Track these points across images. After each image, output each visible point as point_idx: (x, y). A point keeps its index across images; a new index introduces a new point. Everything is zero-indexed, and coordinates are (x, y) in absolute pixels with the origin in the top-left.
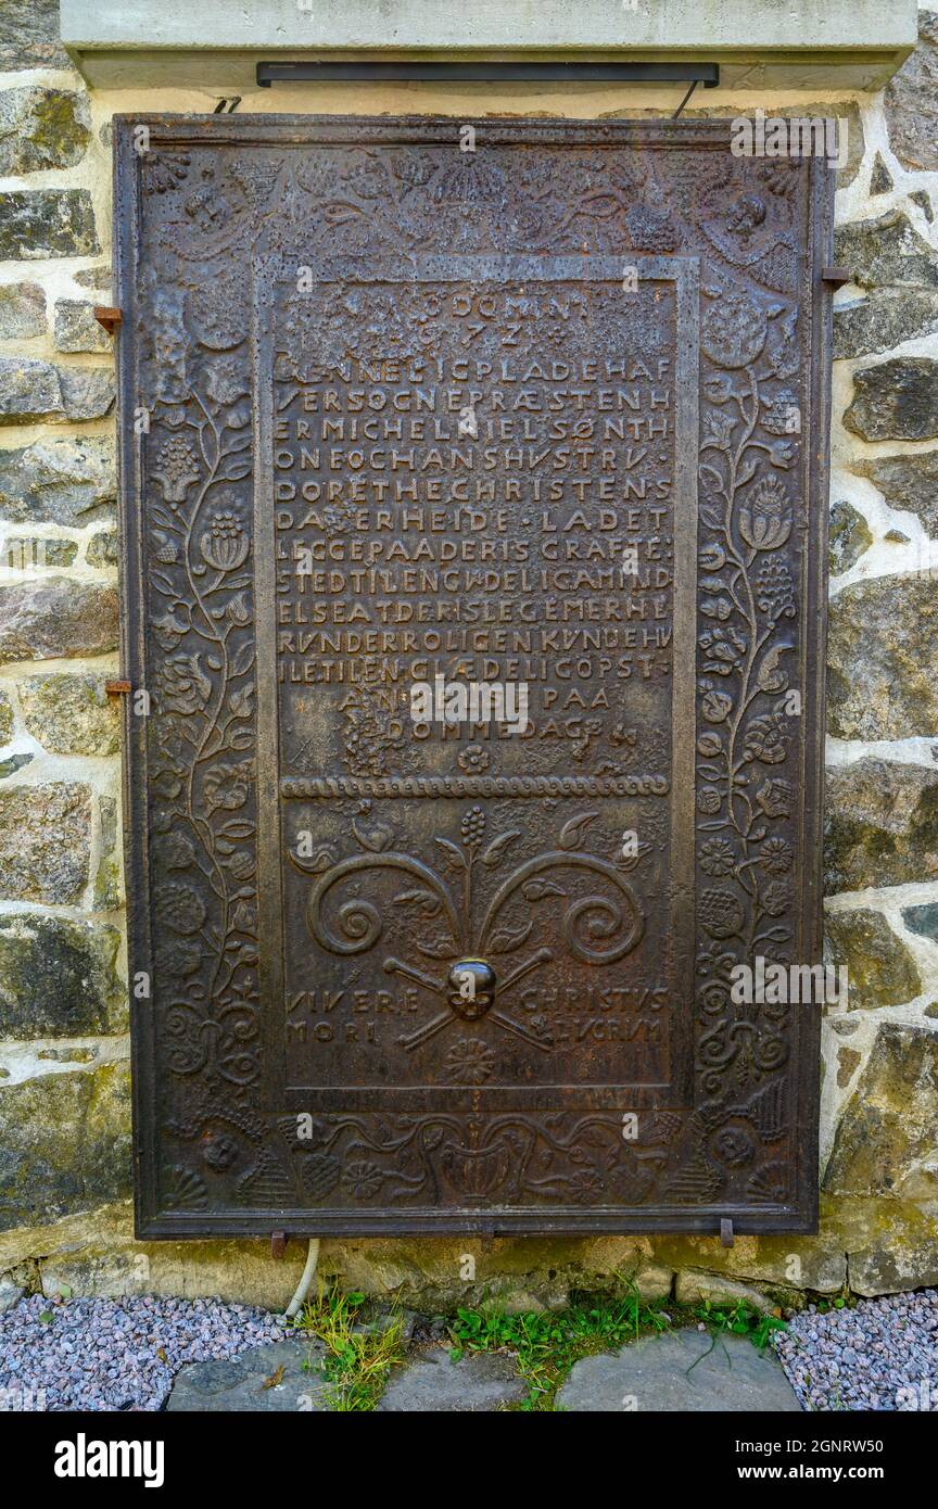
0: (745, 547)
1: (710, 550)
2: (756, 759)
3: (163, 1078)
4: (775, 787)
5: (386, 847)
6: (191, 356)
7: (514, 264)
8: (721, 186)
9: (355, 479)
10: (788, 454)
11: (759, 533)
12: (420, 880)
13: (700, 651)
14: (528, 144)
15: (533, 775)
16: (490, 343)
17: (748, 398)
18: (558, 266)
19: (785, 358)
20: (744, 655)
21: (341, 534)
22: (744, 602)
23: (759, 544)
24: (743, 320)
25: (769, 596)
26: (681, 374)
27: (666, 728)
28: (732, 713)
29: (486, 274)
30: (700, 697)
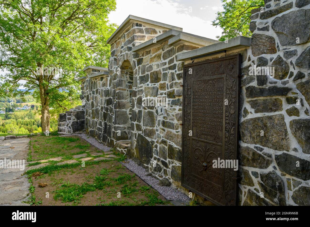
0: (230, 113)
1: (226, 113)
2: (231, 143)
3: (184, 169)
4: (233, 148)
5: (199, 147)
6: (187, 89)
7: (210, 77)
8: (229, 64)
9: (198, 103)
10: (234, 101)
11: (231, 111)
12: (201, 152)
13: (225, 127)
14: (212, 62)
15: (211, 141)
16: (208, 87)
17: (230, 93)
18: (214, 77)
19: (234, 87)
20: (230, 128)
21: (197, 109)
22: (230, 121)
23: (231, 113)
24: (230, 82)
25: (232, 120)
26: (224, 90)
27: (222, 137)
28: (228, 136)
29: (208, 79)
30: (225, 133)
